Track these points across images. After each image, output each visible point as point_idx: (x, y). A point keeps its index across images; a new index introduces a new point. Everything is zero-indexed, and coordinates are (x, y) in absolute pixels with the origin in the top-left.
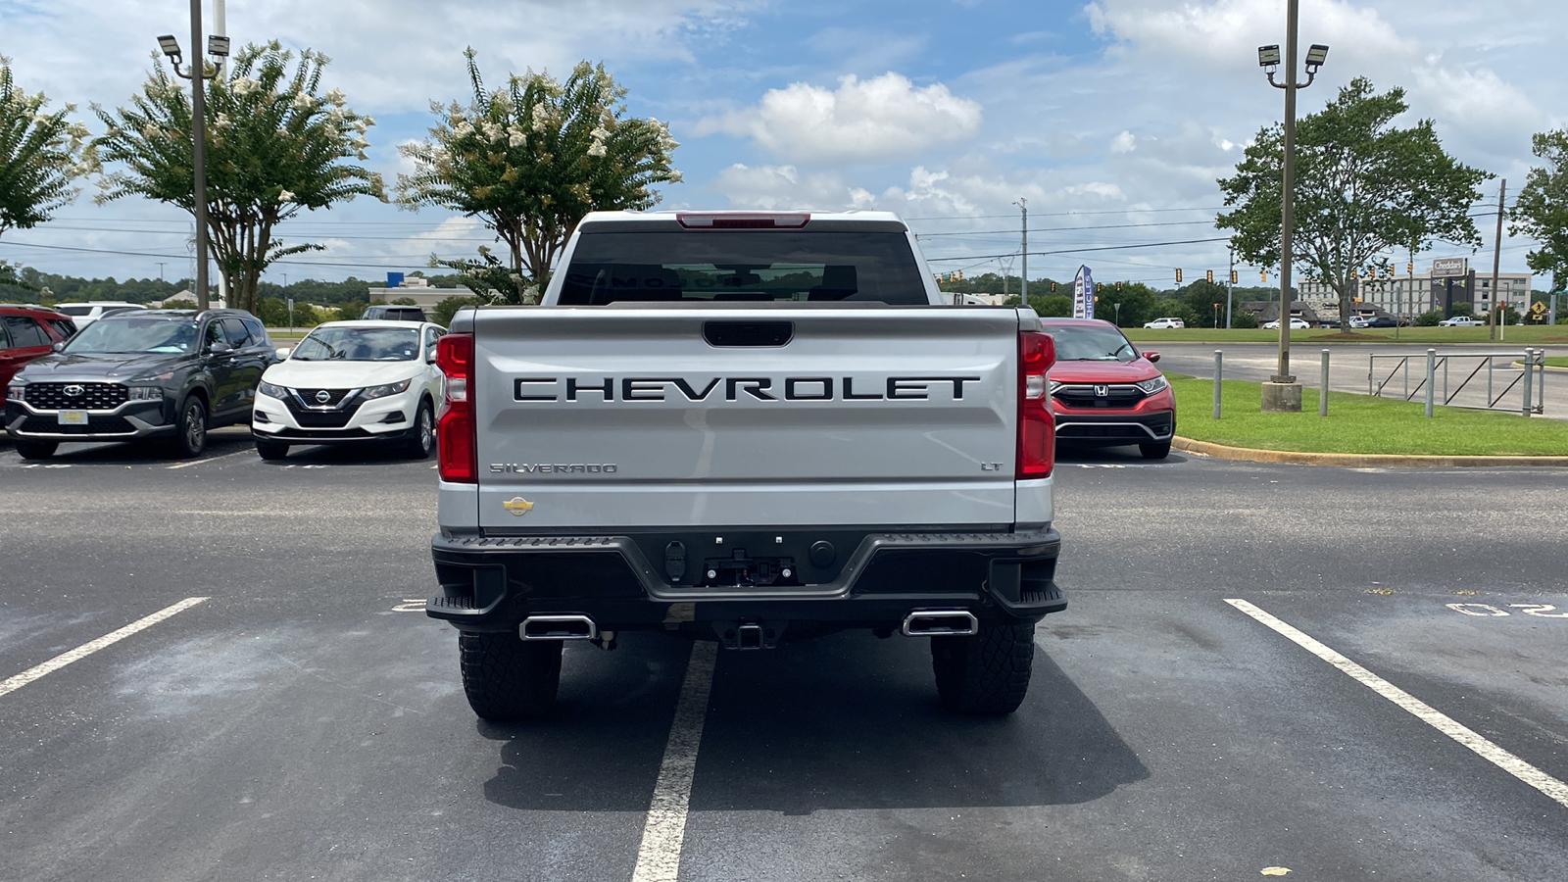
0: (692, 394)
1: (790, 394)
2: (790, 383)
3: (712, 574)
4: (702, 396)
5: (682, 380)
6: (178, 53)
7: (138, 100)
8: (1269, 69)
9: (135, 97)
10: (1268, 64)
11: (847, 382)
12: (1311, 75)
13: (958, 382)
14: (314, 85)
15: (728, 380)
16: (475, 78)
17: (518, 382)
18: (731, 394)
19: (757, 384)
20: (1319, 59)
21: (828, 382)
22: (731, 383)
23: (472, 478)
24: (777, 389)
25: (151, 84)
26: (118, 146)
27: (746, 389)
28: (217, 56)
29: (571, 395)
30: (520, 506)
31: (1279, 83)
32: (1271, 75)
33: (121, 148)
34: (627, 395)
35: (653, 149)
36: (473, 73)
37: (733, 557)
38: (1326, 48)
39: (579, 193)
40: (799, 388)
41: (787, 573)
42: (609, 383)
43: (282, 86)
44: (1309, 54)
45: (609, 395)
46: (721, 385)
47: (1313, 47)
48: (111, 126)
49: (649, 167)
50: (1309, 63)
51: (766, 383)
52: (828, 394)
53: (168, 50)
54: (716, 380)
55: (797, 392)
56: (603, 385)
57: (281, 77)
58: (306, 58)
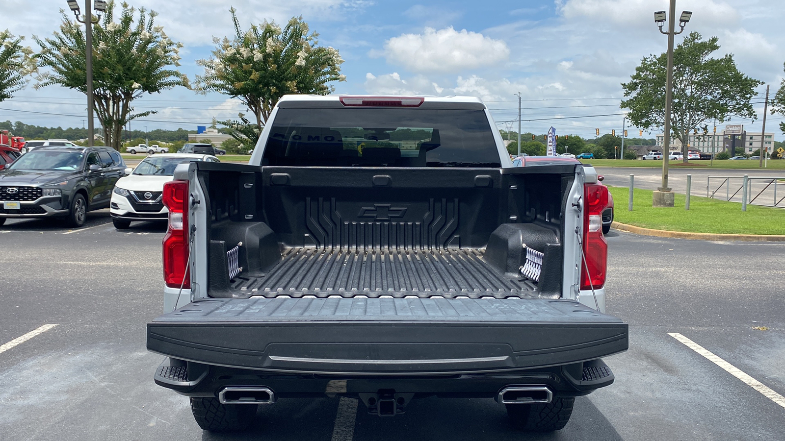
6: (78, 9)
7: (57, 34)
8: (660, 24)
9: (55, 33)
10: (659, 21)
12: (682, 27)
14: (150, 27)
16: (236, 25)
20: (687, 19)
23: (187, 285)
25: (64, 26)
26: (47, 59)
28: (98, 11)
31: (665, 32)
32: (661, 27)
33: (48, 60)
35: (331, 63)
36: (235, 22)
38: (691, 13)
39: (290, 86)
43: (133, 27)
44: (682, 16)
47: (684, 12)
48: (44, 48)
49: (329, 73)
50: (681, 21)
53: (73, 7)
57: (131, 22)
58: (142, 12)
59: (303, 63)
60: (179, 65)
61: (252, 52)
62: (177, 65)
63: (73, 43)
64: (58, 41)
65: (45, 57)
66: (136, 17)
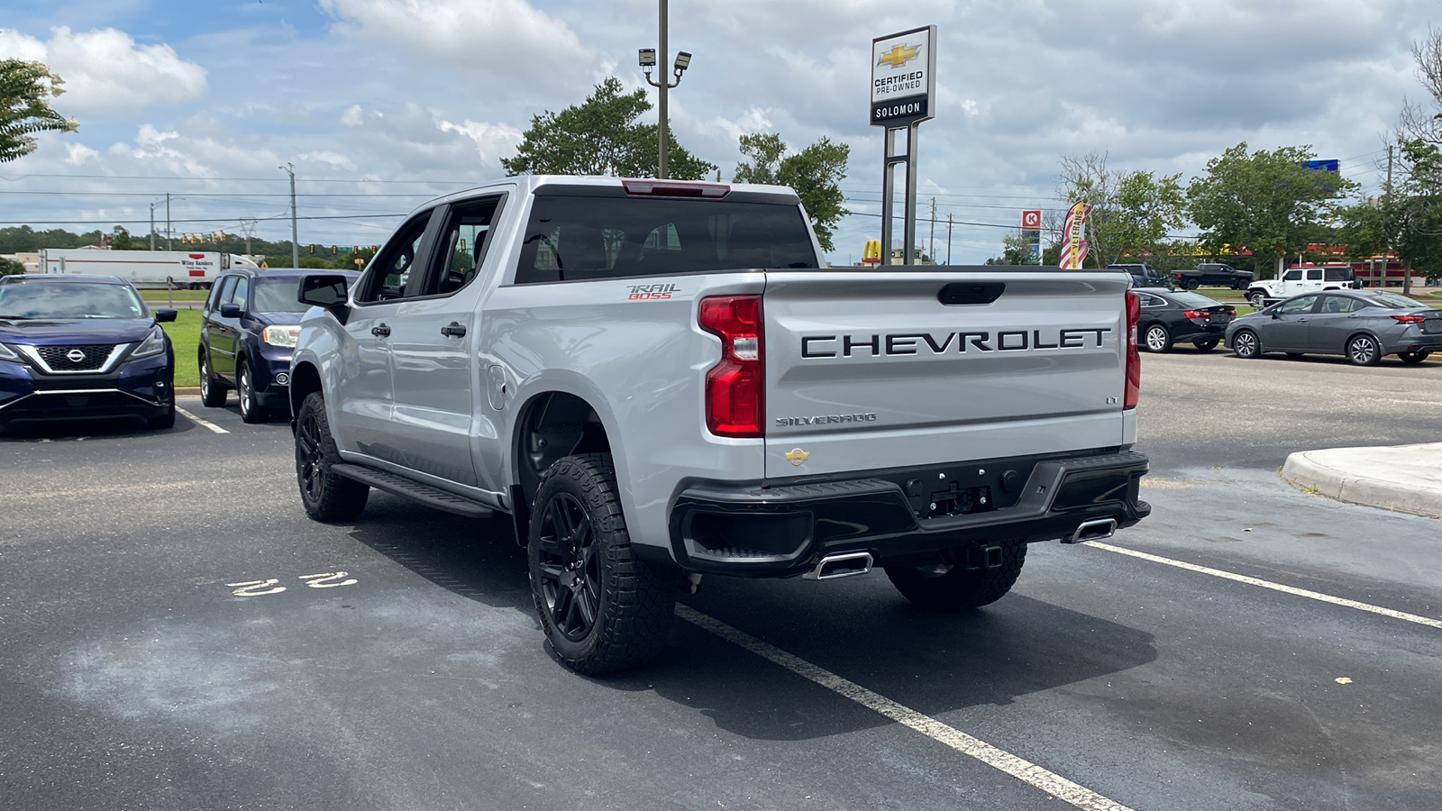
0: (936, 349)
1: (1001, 347)
2: (1001, 335)
3: (934, 506)
4: (942, 350)
5: (929, 335)
8: (647, 69)
10: (646, 64)
11: (1036, 333)
12: (678, 77)
13: (1099, 331)
15: (961, 334)
17: (805, 340)
18: (962, 348)
19: (980, 336)
20: (684, 64)
21: (1025, 334)
22: (962, 336)
23: (761, 433)
24: (992, 342)
27: (974, 342)
29: (847, 352)
30: (799, 456)
31: (654, 82)
32: (648, 74)
34: (889, 351)
37: (949, 490)
38: (690, 56)
40: (1008, 340)
41: (983, 500)
42: (876, 338)
44: (678, 59)
45: (875, 351)
46: (956, 338)
47: (681, 54)
50: (677, 67)
51: (985, 336)
52: (1025, 346)
54: (953, 334)
55: (1005, 344)
56: (871, 341)
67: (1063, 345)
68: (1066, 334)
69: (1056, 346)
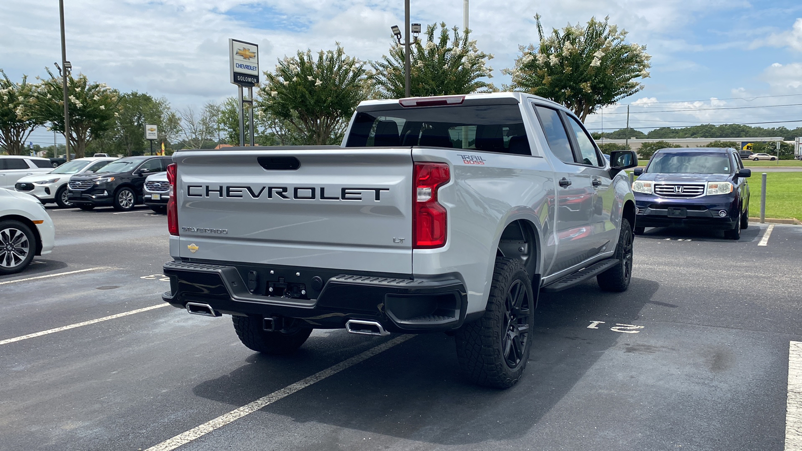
0: (254, 196)
1: (296, 196)
3: (271, 289)
4: (258, 196)
6: (400, 33)
7: (384, 57)
9: (383, 56)
13: (378, 191)
14: (465, 42)
15: (269, 187)
16: (539, 31)
17: (189, 187)
19: (281, 190)
21: (313, 190)
22: (270, 189)
23: (178, 235)
24: (290, 193)
25: (392, 49)
26: (378, 79)
27: (277, 193)
28: (415, 34)
30: (194, 248)
33: (379, 80)
34: (228, 195)
36: (539, 28)
37: (279, 281)
39: (584, 87)
41: (303, 292)
43: (449, 45)
48: (377, 70)
51: (285, 189)
52: (313, 197)
53: (395, 32)
56: (219, 189)
57: (448, 40)
58: (455, 30)
59: (598, 64)
60: (492, 77)
61: (548, 57)
62: (490, 76)
63: (399, 63)
64: (386, 63)
65: (376, 78)
66: (451, 35)
67: (343, 197)
68: (347, 191)
69: (338, 198)
